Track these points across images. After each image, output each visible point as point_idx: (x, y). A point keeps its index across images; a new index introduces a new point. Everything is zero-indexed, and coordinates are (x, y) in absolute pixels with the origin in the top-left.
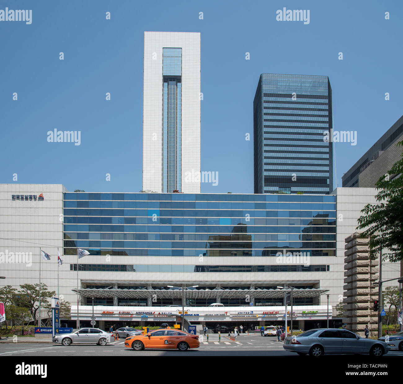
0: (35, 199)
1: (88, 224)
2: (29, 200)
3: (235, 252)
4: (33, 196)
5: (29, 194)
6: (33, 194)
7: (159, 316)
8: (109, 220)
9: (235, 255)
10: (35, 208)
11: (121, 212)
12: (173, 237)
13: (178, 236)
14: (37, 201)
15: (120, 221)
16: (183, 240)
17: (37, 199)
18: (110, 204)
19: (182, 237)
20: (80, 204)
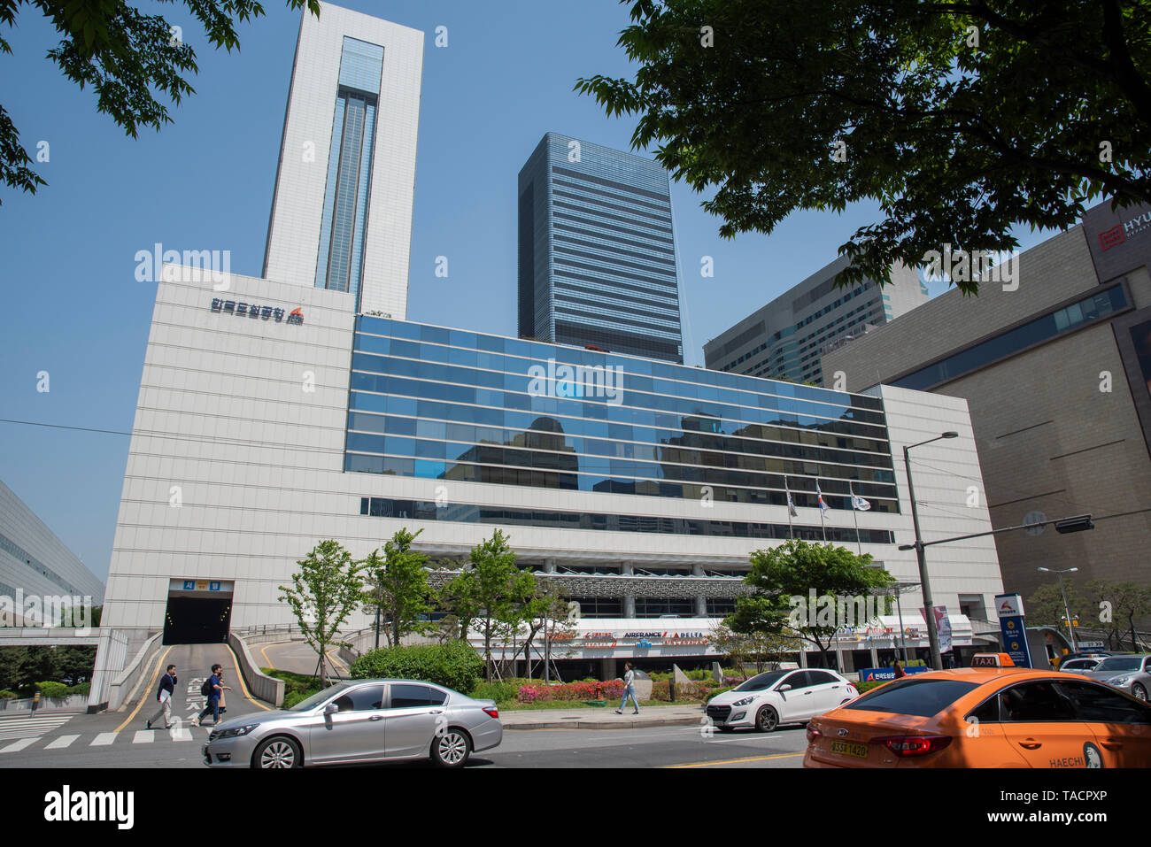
0: (279, 318)
1: (416, 398)
2: (260, 317)
3: (734, 493)
4: (276, 309)
5: (261, 303)
6: (274, 306)
7: (675, 643)
8: (470, 395)
9: (735, 499)
10: (274, 340)
11: (499, 380)
12: (611, 449)
13: (622, 447)
14: (283, 324)
15: (494, 398)
16: (633, 457)
17: (285, 318)
18: (473, 359)
19: (629, 450)
20: (396, 347)
